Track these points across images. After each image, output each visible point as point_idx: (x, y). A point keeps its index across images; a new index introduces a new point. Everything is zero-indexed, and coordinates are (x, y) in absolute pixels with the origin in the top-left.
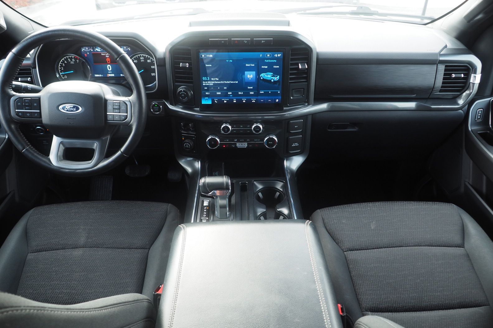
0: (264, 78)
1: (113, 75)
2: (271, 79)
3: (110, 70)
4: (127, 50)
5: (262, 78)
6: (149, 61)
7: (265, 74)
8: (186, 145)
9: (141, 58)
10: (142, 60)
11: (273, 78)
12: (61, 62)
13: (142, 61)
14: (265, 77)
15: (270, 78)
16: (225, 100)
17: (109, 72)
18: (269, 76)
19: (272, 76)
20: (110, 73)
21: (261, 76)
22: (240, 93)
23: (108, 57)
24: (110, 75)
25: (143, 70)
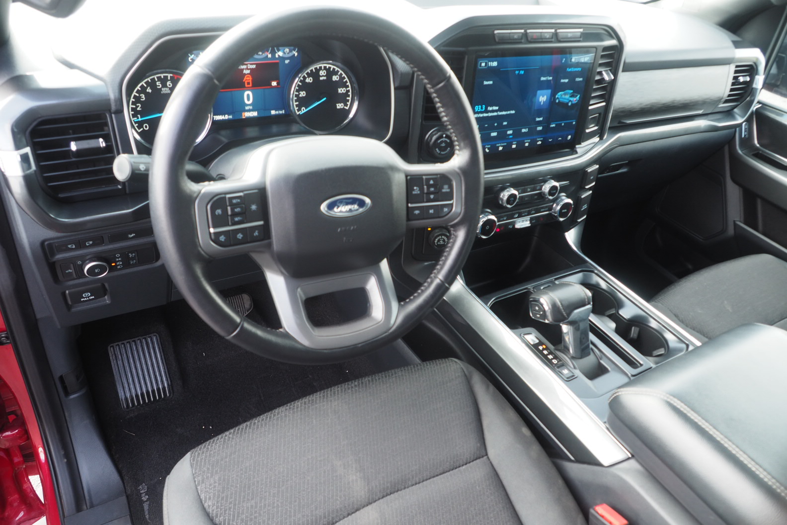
0: (561, 100)
1: (255, 114)
2: (568, 101)
3: (251, 101)
4: (291, 54)
5: (557, 101)
6: (335, 78)
7: (563, 93)
8: (439, 241)
9: (322, 73)
10: (323, 76)
11: (572, 99)
12: (138, 92)
13: (321, 78)
14: (563, 98)
15: (568, 99)
16: (501, 146)
17: (247, 108)
18: (567, 97)
19: (571, 97)
20: (249, 111)
21: (557, 96)
22: (524, 130)
23: (248, 74)
24: (247, 115)
25: (325, 99)
